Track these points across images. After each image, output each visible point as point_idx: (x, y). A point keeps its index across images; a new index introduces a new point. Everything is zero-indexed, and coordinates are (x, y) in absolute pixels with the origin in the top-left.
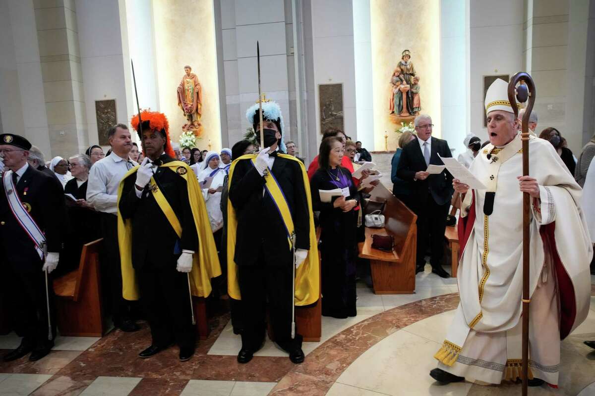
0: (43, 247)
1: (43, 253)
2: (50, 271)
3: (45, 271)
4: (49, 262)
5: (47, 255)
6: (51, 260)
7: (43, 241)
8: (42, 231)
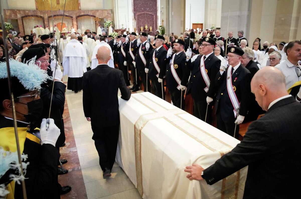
0: (237, 111)
1: (237, 114)
2: (238, 123)
3: (235, 124)
4: (238, 120)
5: (238, 116)
6: (240, 119)
7: (238, 108)
8: (239, 102)
